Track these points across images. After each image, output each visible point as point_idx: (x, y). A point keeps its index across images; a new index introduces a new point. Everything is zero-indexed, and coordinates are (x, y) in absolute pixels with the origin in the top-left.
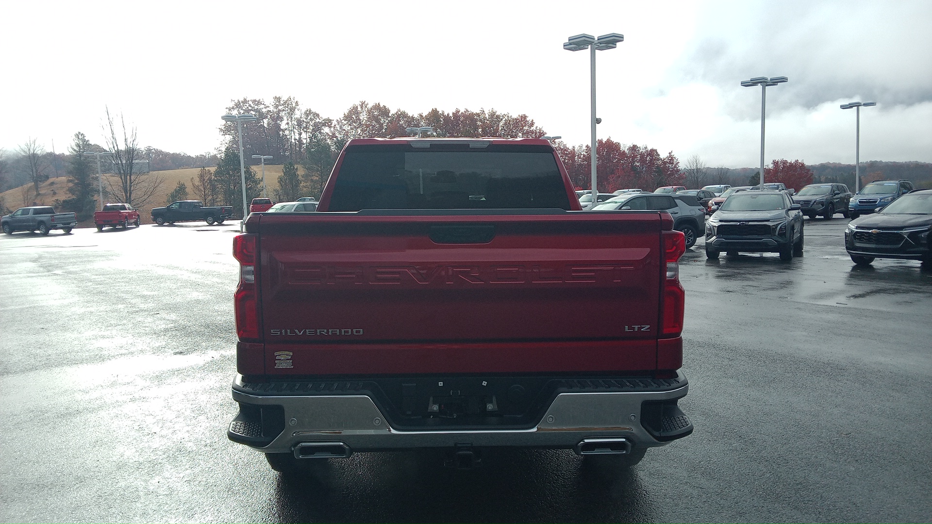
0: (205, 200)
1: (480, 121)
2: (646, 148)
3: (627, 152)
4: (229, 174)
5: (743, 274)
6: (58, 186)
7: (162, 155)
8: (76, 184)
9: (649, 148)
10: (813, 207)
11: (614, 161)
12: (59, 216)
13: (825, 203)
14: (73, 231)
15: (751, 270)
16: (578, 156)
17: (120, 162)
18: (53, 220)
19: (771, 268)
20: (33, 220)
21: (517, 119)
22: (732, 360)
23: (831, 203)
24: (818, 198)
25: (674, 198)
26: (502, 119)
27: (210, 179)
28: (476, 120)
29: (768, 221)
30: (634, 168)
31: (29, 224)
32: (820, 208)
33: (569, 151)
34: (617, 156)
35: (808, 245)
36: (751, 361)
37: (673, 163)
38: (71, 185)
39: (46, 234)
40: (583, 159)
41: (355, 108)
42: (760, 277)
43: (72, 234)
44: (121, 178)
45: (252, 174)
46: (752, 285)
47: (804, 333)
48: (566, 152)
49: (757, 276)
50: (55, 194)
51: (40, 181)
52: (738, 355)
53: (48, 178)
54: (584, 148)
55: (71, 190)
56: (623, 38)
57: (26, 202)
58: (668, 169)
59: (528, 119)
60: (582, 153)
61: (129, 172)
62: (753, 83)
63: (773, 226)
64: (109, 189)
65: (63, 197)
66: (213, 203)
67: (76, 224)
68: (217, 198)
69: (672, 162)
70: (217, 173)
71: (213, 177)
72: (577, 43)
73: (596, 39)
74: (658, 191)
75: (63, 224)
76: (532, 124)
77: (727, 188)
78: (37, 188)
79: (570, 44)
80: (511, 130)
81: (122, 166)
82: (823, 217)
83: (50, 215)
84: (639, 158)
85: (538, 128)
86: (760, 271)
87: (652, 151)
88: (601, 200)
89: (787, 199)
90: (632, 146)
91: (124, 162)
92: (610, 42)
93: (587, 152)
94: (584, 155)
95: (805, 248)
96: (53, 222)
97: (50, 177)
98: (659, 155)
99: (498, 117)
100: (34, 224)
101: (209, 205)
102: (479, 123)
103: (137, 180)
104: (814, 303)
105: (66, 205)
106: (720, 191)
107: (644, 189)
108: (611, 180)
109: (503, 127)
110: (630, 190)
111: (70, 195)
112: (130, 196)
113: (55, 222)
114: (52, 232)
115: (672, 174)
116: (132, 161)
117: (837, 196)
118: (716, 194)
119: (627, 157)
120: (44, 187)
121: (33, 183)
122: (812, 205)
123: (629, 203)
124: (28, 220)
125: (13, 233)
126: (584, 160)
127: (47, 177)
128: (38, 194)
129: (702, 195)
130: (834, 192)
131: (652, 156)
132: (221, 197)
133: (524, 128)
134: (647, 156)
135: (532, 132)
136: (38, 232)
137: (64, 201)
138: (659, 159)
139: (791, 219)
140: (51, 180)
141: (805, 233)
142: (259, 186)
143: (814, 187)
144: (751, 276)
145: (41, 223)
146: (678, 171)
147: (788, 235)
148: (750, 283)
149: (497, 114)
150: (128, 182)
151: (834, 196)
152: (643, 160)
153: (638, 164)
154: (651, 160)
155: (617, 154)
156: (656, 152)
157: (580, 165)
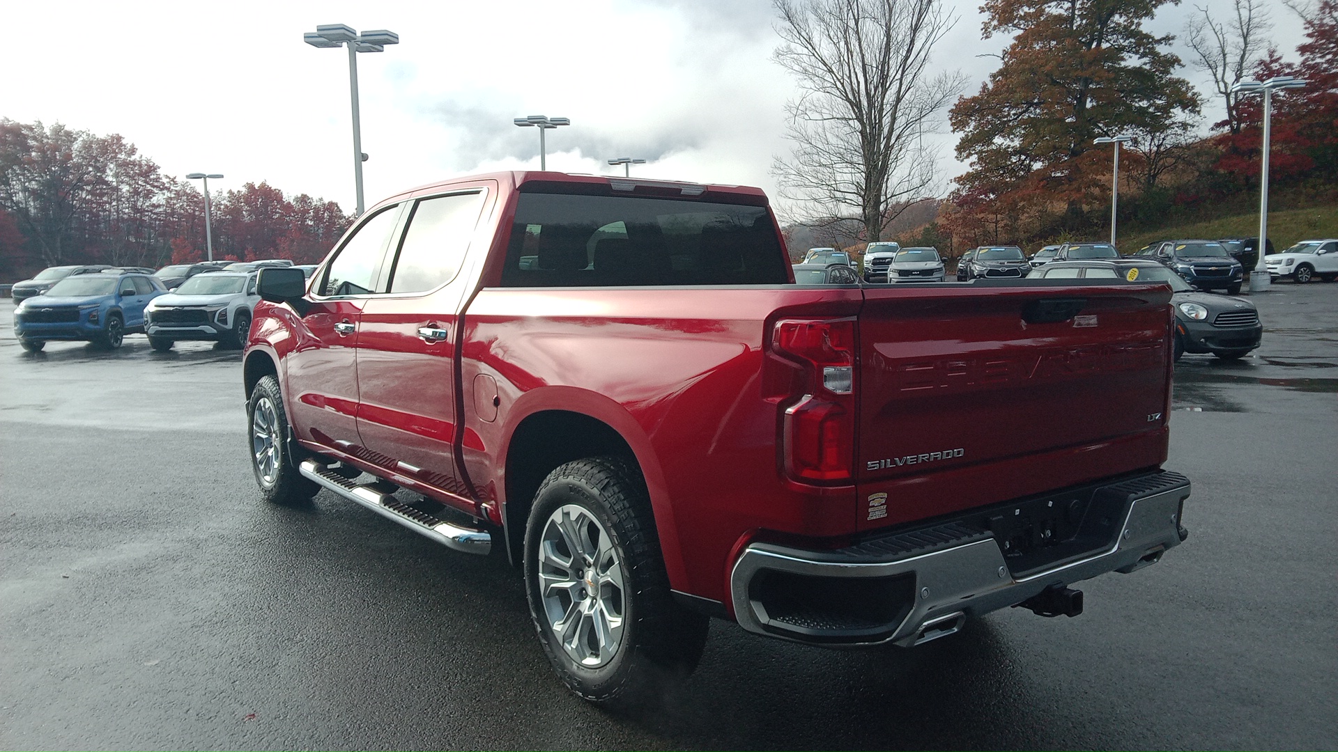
1: (35, 138)
2: (321, 199)
3: (293, 203)
9: (326, 201)
16: (216, 206)
21: (105, 141)
26: (76, 139)
28: (26, 137)
30: (304, 228)
33: (200, 197)
34: (278, 210)
48: (195, 199)
54: (226, 195)
56: (398, 38)
59: (124, 142)
60: (222, 202)
62: (531, 122)
72: (328, 37)
73: (359, 34)
76: (133, 151)
79: (320, 36)
80: (95, 158)
84: (312, 214)
85: (143, 158)
87: (331, 204)
90: (299, 196)
92: (378, 41)
93: (230, 202)
94: (226, 206)
98: (340, 211)
99: (68, 134)
102: (31, 143)
109: (80, 152)
119: (294, 212)
126: (226, 213)
131: (332, 212)
133: (119, 156)
134: (324, 212)
135: (134, 163)
138: (342, 217)
149: (66, 128)
152: (318, 218)
153: (310, 223)
154: (331, 217)
155: (278, 206)
156: (337, 206)
157: (221, 221)
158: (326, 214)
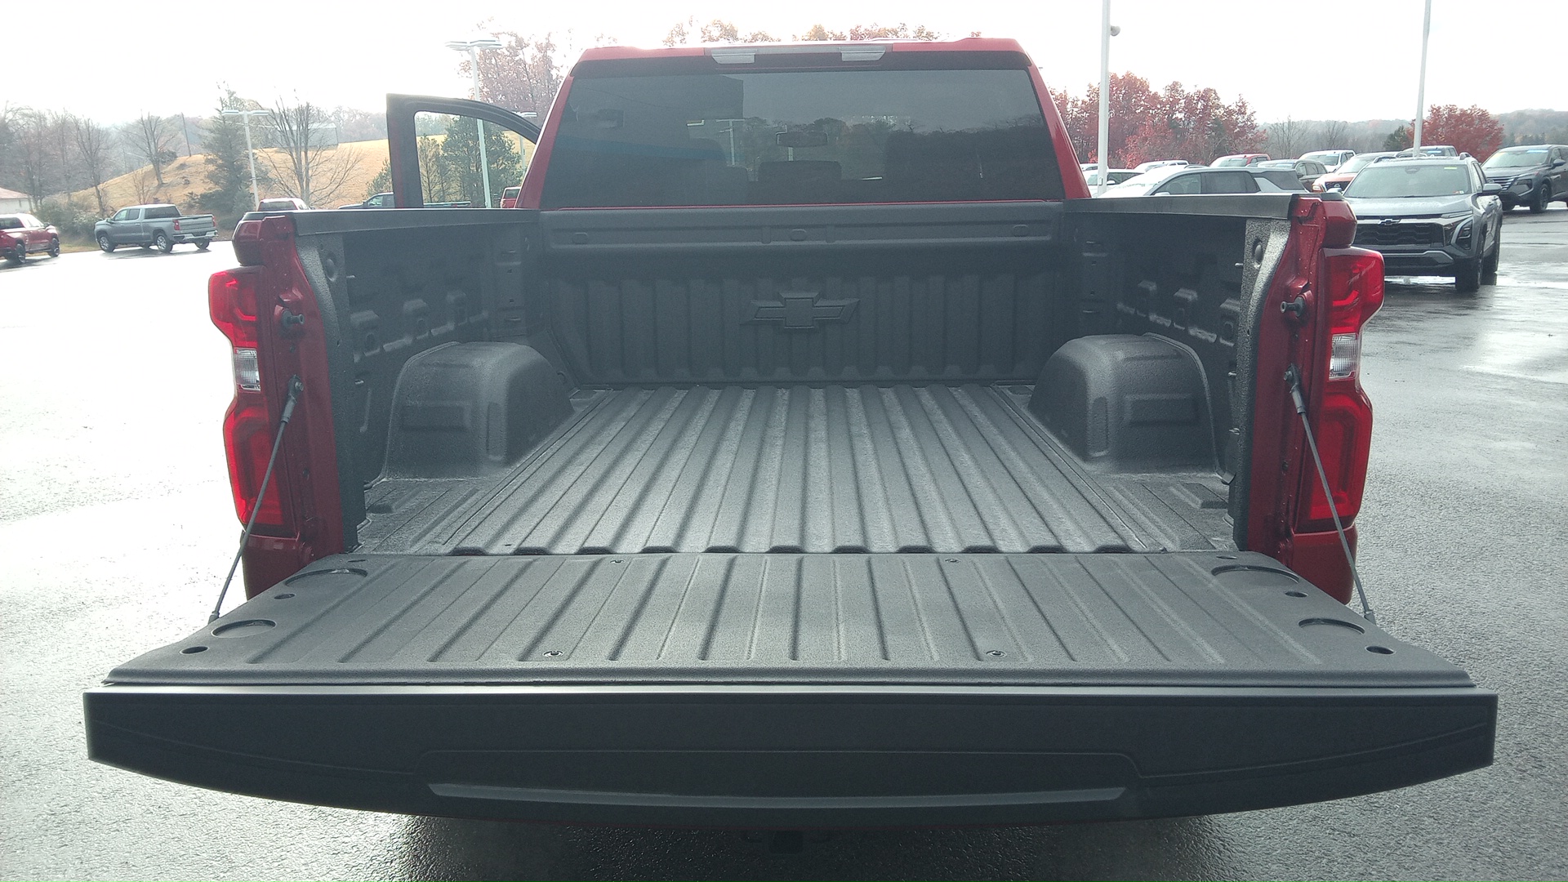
0: (430, 191)
2: (1196, 87)
3: (1161, 94)
4: (467, 145)
5: (1386, 318)
6: (193, 170)
7: (361, 114)
8: (219, 166)
9: (1202, 88)
10: (1512, 189)
11: (1137, 111)
12: (187, 221)
13: (1534, 183)
14: (212, 246)
15: (1400, 310)
16: (1072, 103)
17: (288, 128)
18: (177, 228)
19: (1441, 307)
20: (146, 228)
22: (1386, 505)
23: (1546, 182)
24: (1523, 173)
25: (1253, 176)
27: (436, 155)
29: (1438, 216)
30: (1172, 124)
31: (139, 234)
32: (1524, 191)
34: (1142, 102)
35: (1506, 261)
36: (1426, 508)
37: (1244, 113)
38: (211, 168)
39: (168, 251)
40: (1082, 108)
41: (680, 27)
42: (1421, 325)
43: (209, 251)
44: (292, 156)
45: (506, 145)
46: (1407, 341)
47: (1528, 445)
49: (1415, 323)
50: (187, 183)
51: (163, 162)
52: (1398, 494)
53: (176, 157)
54: (1085, 90)
55: (212, 177)
57: (142, 197)
58: (1235, 124)
60: (1080, 98)
61: (303, 145)
63: (1446, 226)
64: (272, 174)
65: (200, 188)
66: (444, 196)
67: (215, 234)
68: (449, 188)
69: (1243, 110)
70: (447, 145)
71: (441, 152)
74: (1218, 165)
75: (193, 234)
77: (1346, 157)
78: (158, 173)
81: (292, 133)
82: (1528, 208)
83: (171, 219)
84: (1183, 105)
86: (1419, 314)
87: (1208, 91)
88: (1113, 182)
89: (1476, 174)
90: (1170, 84)
91: (295, 128)
93: (1089, 97)
94: (1083, 102)
95: (1502, 267)
96: (177, 232)
97: (178, 155)
98: (1218, 99)
100: (148, 234)
101: (436, 200)
103: (318, 157)
104: (1536, 378)
105: (205, 202)
106: (1334, 161)
107: (1192, 162)
108: (1131, 145)
110: (1166, 162)
111: (211, 185)
112: (308, 185)
113: (182, 232)
114: (177, 248)
115: (1243, 132)
116: (307, 126)
117: (1559, 169)
118: (1329, 168)
119: (1161, 103)
120: (169, 172)
121: (151, 166)
122: (1510, 186)
123: (1168, 186)
124: (137, 229)
125: (115, 250)
126: (1083, 110)
127: (174, 156)
128: (161, 185)
129: (1302, 170)
130: (1552, 160)
131: (1208, 101)
132: (455, 186)
134: (1198, 101)
136: (154, 247)
137: (203, 196)
138: (1218, 107)
139: (1482, 211)
140: (181, 160)
141: (1503, 238)
142: (518, 166)
143: (1514, 153)
144: (1402, 323)
145: (159, 232)
146: (1253, 127)
147: (1475, 242)
148: (1404, 337)
150: (303, 162)
151: (1553, 168)
152: (1190, 109)
153: (1180, 116)
154: (1205, 107)
155: (1143, 98)
156: (1215, 93)
157: (1076, 119)
158: (1200, 104)
